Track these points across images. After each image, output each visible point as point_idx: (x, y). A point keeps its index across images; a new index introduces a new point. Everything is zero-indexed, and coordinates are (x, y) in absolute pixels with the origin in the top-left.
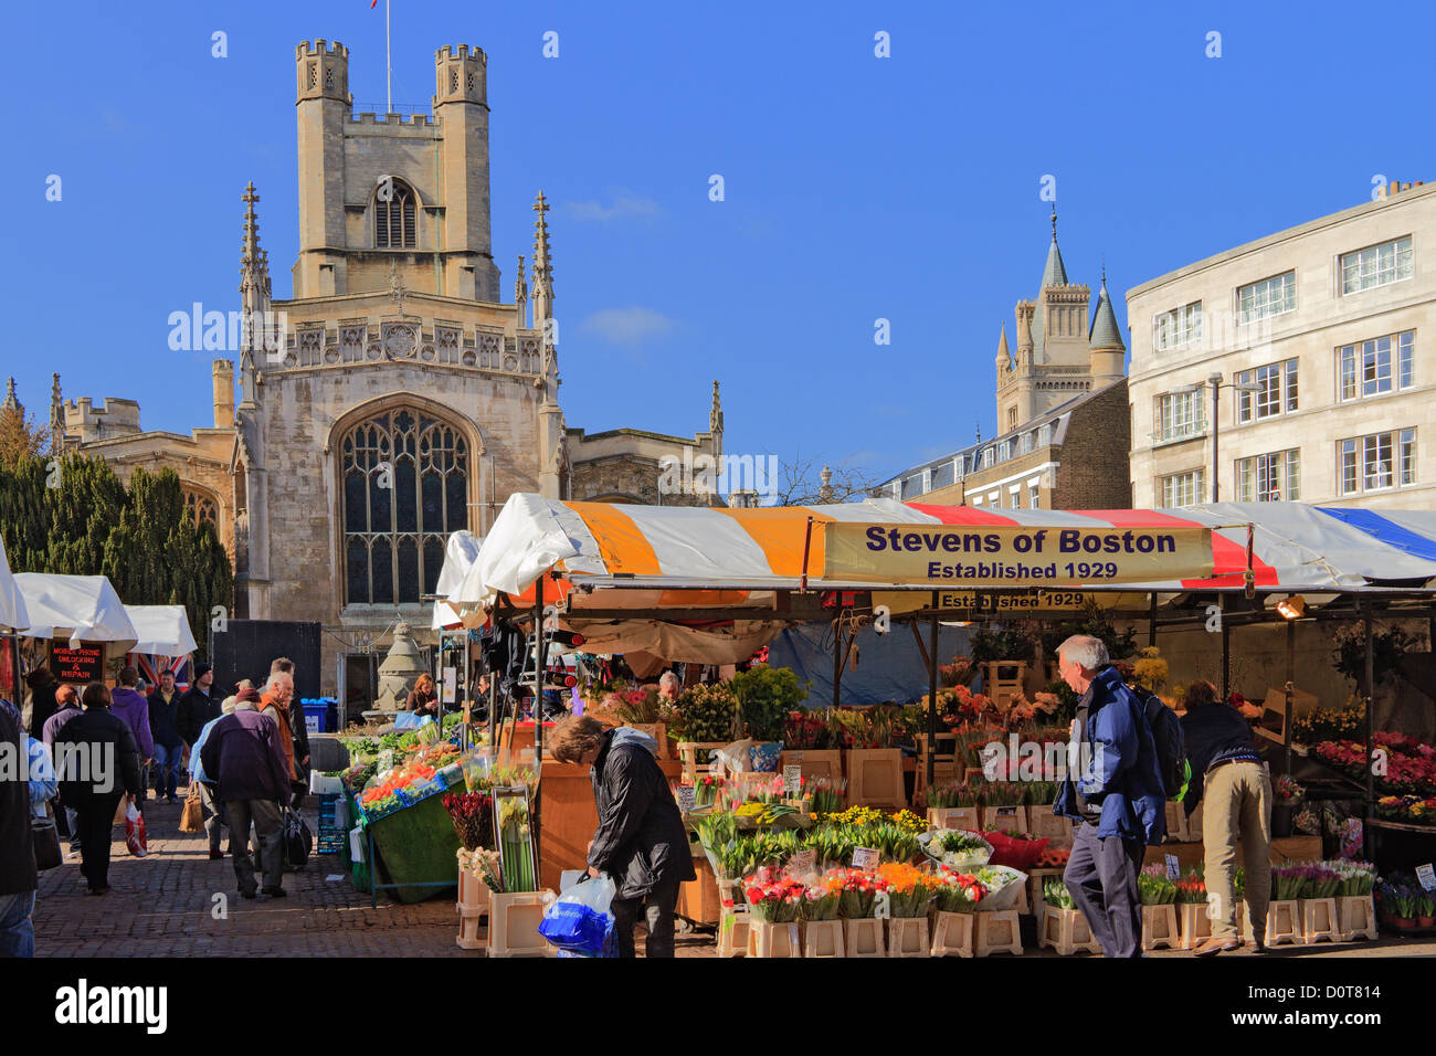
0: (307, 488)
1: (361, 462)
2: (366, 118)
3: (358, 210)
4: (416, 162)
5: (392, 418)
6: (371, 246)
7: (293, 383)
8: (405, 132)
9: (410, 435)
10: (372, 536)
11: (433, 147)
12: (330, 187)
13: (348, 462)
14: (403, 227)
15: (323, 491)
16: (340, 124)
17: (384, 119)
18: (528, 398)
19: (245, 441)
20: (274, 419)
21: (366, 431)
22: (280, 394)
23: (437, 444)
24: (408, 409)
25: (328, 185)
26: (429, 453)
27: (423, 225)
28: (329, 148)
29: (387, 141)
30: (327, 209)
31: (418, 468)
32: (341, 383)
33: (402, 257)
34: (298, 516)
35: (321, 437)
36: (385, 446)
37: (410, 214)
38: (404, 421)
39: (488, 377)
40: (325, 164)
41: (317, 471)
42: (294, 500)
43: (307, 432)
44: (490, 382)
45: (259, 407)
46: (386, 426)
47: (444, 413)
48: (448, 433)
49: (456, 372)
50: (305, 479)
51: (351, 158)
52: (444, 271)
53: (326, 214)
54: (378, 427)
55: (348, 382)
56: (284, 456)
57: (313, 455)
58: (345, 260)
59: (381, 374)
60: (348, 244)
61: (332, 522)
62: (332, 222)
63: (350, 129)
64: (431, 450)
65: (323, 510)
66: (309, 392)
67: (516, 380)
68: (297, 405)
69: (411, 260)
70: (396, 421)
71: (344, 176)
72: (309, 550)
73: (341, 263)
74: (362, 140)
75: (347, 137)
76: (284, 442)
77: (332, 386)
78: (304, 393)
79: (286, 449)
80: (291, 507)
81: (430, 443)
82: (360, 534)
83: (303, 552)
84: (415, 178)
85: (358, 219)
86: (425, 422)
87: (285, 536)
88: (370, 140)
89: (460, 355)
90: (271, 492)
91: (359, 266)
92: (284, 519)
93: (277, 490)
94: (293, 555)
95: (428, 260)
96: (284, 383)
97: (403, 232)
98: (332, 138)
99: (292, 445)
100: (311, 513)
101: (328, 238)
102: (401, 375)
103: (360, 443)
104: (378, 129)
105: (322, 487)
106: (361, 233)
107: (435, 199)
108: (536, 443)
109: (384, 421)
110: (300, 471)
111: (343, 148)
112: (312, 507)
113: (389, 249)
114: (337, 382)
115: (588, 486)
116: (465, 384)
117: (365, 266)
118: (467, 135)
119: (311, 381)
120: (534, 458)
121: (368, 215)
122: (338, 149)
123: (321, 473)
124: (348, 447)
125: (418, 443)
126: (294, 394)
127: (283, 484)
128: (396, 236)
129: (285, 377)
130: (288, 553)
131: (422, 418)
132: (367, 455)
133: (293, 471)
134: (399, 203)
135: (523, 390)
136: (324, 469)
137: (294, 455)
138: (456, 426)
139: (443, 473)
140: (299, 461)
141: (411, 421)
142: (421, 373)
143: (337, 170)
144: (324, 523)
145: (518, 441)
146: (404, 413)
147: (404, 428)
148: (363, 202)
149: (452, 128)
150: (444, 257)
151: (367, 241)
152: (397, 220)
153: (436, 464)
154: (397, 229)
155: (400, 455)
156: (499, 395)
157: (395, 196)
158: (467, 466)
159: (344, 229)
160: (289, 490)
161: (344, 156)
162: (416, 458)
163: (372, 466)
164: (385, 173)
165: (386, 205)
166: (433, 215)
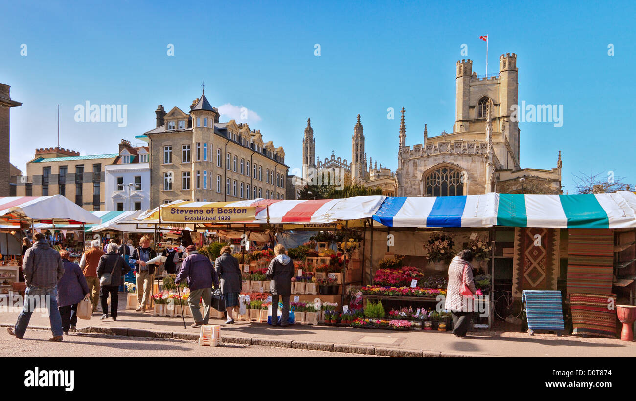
0: (415, 191)
1: (432, 183)
2: (477, 80)
3: (473, 107)
4: (491, 91)
5: (441, 170)
6: (477, 118)
7: (412, 162)
8: (488, 82)
9: (446, 175)
11: (497, 86)
13: (428, 183)
15: (420, 192)
16: (468, 83)
17: (482, 80)
18: (483, 162)
19: (398, 179)
20: (407, 172)
21: (433, 174)
22: (408, 166)
23: (454, 177)
24: (446, 167)
25: (464, 101)
26: (452, 180)
27: (493, 109)
28: (465, 91)
29: (483, 86)
30: (463, 108)
31: (448, 184)
32: (426, 161)
35: (420, 176)
36: (439, 178)
38: (444, 171)
39: (470, 156)
40: (463, 95)
41: (418, 186)
43: (416, 175)
44: (471, 158)
45: (402, 169)
46: (439, 173)
47: (457, 167)
48: (458, 173)
49: (461, 155)
50: (415, 188)
51: (471, 92)
52: (499, 123)
53: (463, 110)
54: (437, 173)
55: (428, 160)
56: (409, 182)
57: (417, 182)
58: (468, 122)
59: (438, 157)
60: (470, 118)
62: (465, 112)
63: (471, 84)
66: (417, 164)
67: (479, 156)
68: (413, 168)
70: (442, 171)
71: (469, 98)
73: (467, 124)
74: (475, 87)
75: (471, 86)
76: (409, 179)
77: (423, 162)
78: (415, 164)
81: (452, 177)
84: (491, 95)
85: (473, 110)
86: (451, 170)
88: (477, 86)
89: (462, 150)
90: (405, 192)
91: (473, 124)
93: (407, 192)
95: (495, 120)
96: (410, 162)
98: (466, 87)
99: (412, 179)
101: (463, 118)
102: (444, 157)
103: (431, 178)
104: (480, 83)
106: (474, 114)
107: (497, 101)
108: (485, 175)
109: (439, 171)
110: (413, 186)
111: (469, 90)
113: (482, 118)
115: (513, 187)
116: (463, 158)
117: (475, 124)
118: (508, 81)
119: (418, 161)
120: (484, 179)
121: (476, 109)
122: (468, 90)
123: (420, 187)
124: (428, 179)
125: (448, 177)
126: (413, 165)
127: (409, 190)
128: (485, 114)
129: (410, 160)
131: (450, 169)
132: (433, 181)
133: (411, 187)
134: (486, 104)
135: (481, 159)
136: (421, 185)
137: (412, 182)
138: (460, 171)
139: (456, 185)
140: (413, 184)
141: (447, 170)
142: (450, 156)
143: (467, 96)
145: (479, 174)
146: (445, 168)
147: (445, 173)
148: (474, 105)
149: (504, 79)
150: (499, 118)
151: (475, 116)
152: (485, 109)
153: (454, 183)
154: (485, 112)
155: (443, 181)
156: (473, 161)
157: (485, 102)
158: (463, 183)
159: (468, 114)
160: (410, 192)
161: (469, 92)
162: (448, 181)
163: (435, 184)
164: (481, 95)
165: (482, 105)
166: (497, 106)
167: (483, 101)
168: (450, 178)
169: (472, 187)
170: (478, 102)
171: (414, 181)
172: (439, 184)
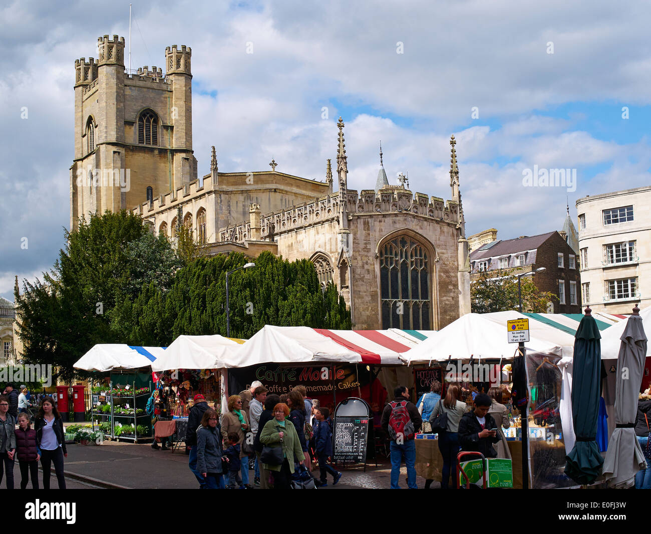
0: (369, 275)
1: (387, 263)
2: (135, 77)
3: (130, 123)
4: (159, 101)
5: (399, 240)
6: (137, 143)
7: (362, 220)
8: (154, 86)
9: (406, 250)
10: (392, 301)
11: (167, 94)
12: (119, 110)
14: (151, 135)
15: (375, 277)
16: (123, 78)
18: (453, 235)
20: (355, 239)
21: (389, 247)
22: (357, 227)
24: (405, 237)
25: (117, 109)
27: (162, 135)
28: (119, 91)
29: (145, 90)
30: (117, 122)
31: (409, 266)
32: (381, 222)
33: (151, 150)
34: (365, 290)
35: (375, 248)
37: (155, 127)
38: (403, 243)
39: (437, 222)
40: (117, 99)
42: (363, 282)
44: (439, 225)
46: (397, 246)
47: (422, 239)
48: (420, 250)
49: (426, 219)
50: (368, 270)
51: (128, 96)
52: (173, 159)
53: (117, 125)
54: (393, 244)
55: (384, 222)
56: (359, 258)
57: (372, 258)
58: (124, 149)
59: (398, 218)
60: (126, 141)
61: (379, 294)
62: (119, 129)
63: (127, 82)
64: (414, 258)
65: (375, 287)
66: (369, 226)
67: (449, 224)
68: (364, 232)
70: (400, 242)
71: (124, 105)
72: (370, 308)
73: (122, 151)
74: (133, 88)
75: (126, 86)
76: (359, 251)
77: (378, 223)
78: (367, 226)
79: (359, 255)
80: (362, 285)
81: (414, 255)
82: (387, 300)
83: (367, 309)
84: (160, 111)
85: (130, 128)
86: (412, 242)
87: (360, 301)
88: (137, 88)
89: (428, 211)
90: (354, 277)
91: (131, 153)
92: (360, 291)
93: (357, 276)
94: (363, 311)
95: (164, 153)
96: (359, 220)
97: (151, 137)
98: (120, 85)
99: (362, 253)
100: (370, 289)
101: (117, 138)
102: (405, 220)
103: (386, 253)
104: (141, 83)
105: (375, 275)
106: (132, 136)
107: (168, 122)
110: (366, 267)
111: (124, 90)
112: (371, 285)
113: (144, 145)
114: (380, 221)
116: (429, 225)
117: (134, 153)
118: (185, 90)
119: (369, 219)
120: (456, 263)
121: (135, 127)
122: (122, 92)
123: (374, 268)
125: (409, 254)
126: (363, 226)
127: (359, 272)
128: (148, 139)
129: (359, 217)
130: (361, 310)
132: (389, 259)
133: (363, 267)
134: (150, 122)
135: (451, 230)
136: (375, 266)
137: (363, 258)
138: (425, 246)
139: (420, 269)
140: (365, 261)
141: (406, 243)
142: (413, 219)
143: (122, 102)
144: (376, 294)
145: (450, 255)
146: (402, 238)
147: (404, 247)
148: (132, 120)
149: (178, 86)
150: (174, 152)
151: (135, 140)
152: (148, 131)
153: (416, 265)
154: (148, 135)
155: (402, 260)
156: (442, 232)
157: (148, 118)
158: (428, 267)
159: (124, 133)
160: (361, 276)
161: (124, 95)
162: (409, 262)
163: (391, 265)
164: (144, 106)
165: (143, 122)
166: (167, 130)
167: (145, 116)
168: (412, 256)
170: (138, 115)
171: (366, 256)
172: (397, 264)
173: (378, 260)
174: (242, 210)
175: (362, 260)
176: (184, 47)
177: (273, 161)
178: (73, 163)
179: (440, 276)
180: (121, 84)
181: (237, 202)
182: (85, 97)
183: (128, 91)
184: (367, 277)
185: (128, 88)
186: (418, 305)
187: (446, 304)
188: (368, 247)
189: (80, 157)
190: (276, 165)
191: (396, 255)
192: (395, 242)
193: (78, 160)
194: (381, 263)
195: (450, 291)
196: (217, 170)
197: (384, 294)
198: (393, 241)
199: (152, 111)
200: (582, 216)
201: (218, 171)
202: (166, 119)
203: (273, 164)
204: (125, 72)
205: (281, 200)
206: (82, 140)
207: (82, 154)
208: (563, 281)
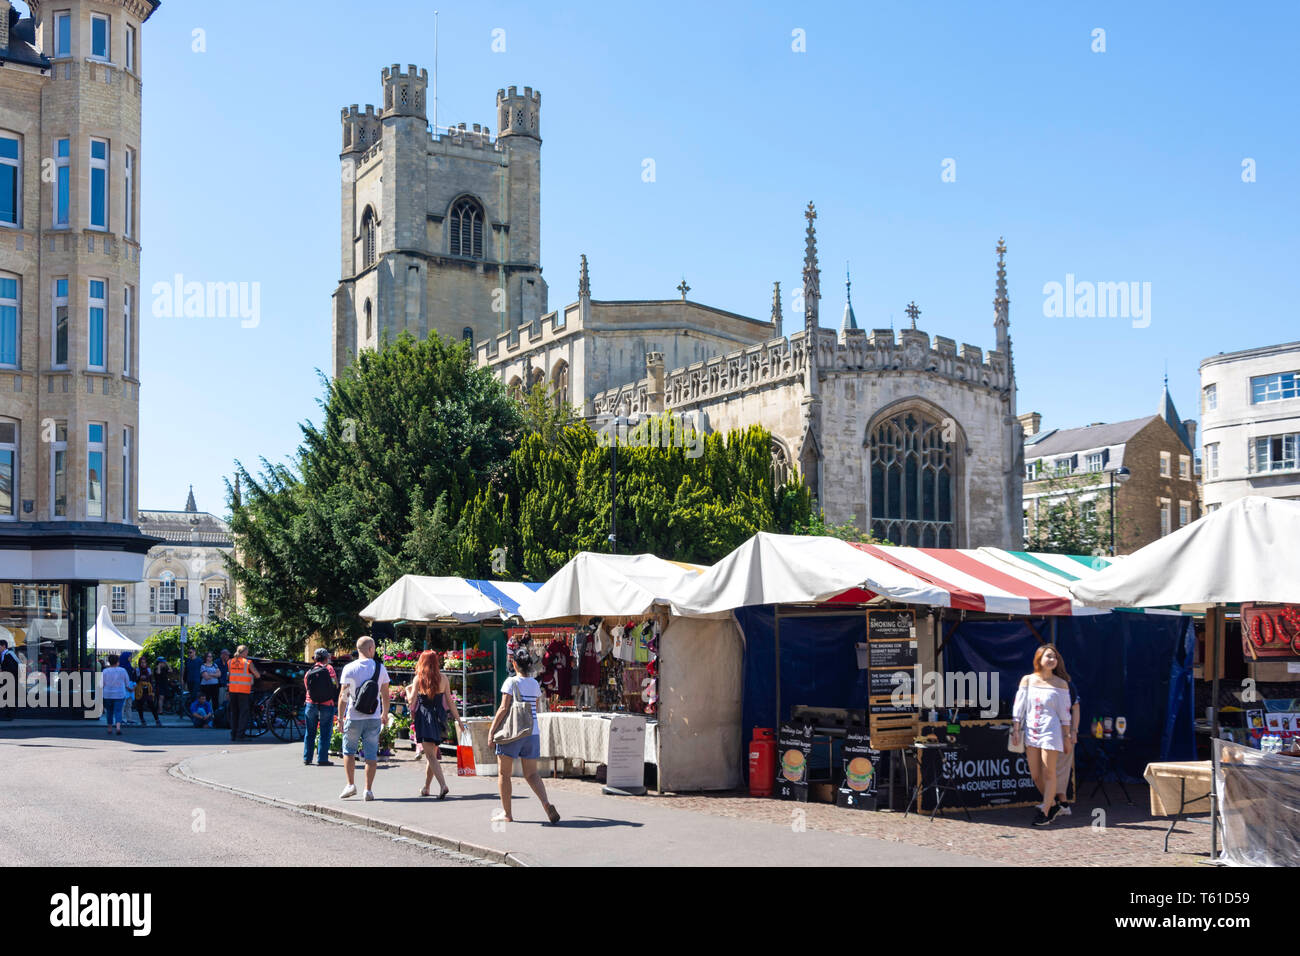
0: (851, 476)
1: (882, 458)
2: (445, 140)
3: (436, 219)
4: (486, 182)
5: (903, 419)
6: (447, 252)
7: (842, 382)
8: (476, 154)
9: (915, 435)
10: (890, 522)
11: (499, 171)
14: (472, 239)
15: (861, 479)
16: (424, 141)
18: (996, 409)
20: (830, 413)
21: (886, 429)
22: (833, 392)
23: (932, 444)
24: (916, 413)
26: (927, 452)
27: (491, 240)
29: (463, 162)
31: (920, 462)
32: (876, 384)
33: (472, 266)
34: (845, 502)
35: (860, 430)
37: (478, 228)
38: (912, 422)
39: (970, 388)
41: (858, 462)
42: (842, 487)
44: (972, 393)
45: (820, 401)
46: (899, 426)
48: (940, 436)
49: (950, 383)
50: (850, 468)
51: (432, 173)
52: (507, 281)
54: (894, 425)
55: (880, 384)
56: (836, 447)
57: (855, 447)
58: (426, 263)
59: (903, 380)
60: (429, 250)
61: (868, 509)
63: (431, 148)
64: (928, 449)
65: (862, 497)
66: (854, 391)
67: (989, 393)
68: (846, 402)
69: (480, 269)
70: (906, 422)
71: (427, 188)
73: (424, 265)
74: (442, 159)
75: (429, 154)
77: (869, 387)
78: (851, 392)
79: (838, 441)
80: (840, 492)
81: (928, 444)
82: (882, 520)
84: (487, 201)
85: (437, 227)
86: (924, 426)
88: (448, 159)
89: (954, 367)
90: (826, 478)
91: (437, 270)
92: (835, 504)
93: (831, 477)
95: (494, 271)
96: (837, 382)
97: (472, 243)
99: (842, 438)
100: (854, 499)
102: (915, 383)
103: (882, 440)
104: (456, 151)
105: (861, 477)
106: (438, 239)
107: (501, 218)
108: (1001, 448)
109: (898, 422)
110: (848, 462)
111: (426, 162)
112: (855, 494)
113: (461, 256)
116: (956, 393)
117: (442, 270)
119: (855, 381)
120: (999, 460)
121: (445, 226)
122: (423, 164)
123: (861, 464)
124: (875, 442)
125: (921, 442)
126: (844, 392)
127: (835, 471)
128: (467, 246)
129: (837, 376)
131: (925, 419)
132: (886, 451)
133: (842, 461)
134: (469, 218)
135: (993, 402)
136: (863, 460)
137: (843, 446)
139: (937, 469)
140: (846, 452)
141: (917, 423)
142: (928, 381)
143: (422, 182)
144: (863, 506)
145: (990, 445)
147: (911, 429)
148: (442, 214)
149: (517, 158)
150: (509, 270)
151: (444, 248)
152: (467, 232)
153: (932, 462)
154: (467, 240)
155: (908, 453)
156: (977, 404)
157: (466, 212)
158: (953, 464)
159: (426, 235)
160: (840, 477)
161: (427, 170)
162: (919, 456)
163: (890, 459)
164: (461, 189)
165: (459, 218)
166: (499, 231)
167: (461, 207)
168: (925, 447)
169: (976, 478)
170: (451, 207)
171: (848, 443)
172: (899, 460)
173: (868, 450)
174: (629, 365)
175: (840, 449)
176: (528, 89)
177: (684, 283)
178: (338, 286)
179: (972, 481)
180: (422, 150)
181: (621, 352)
182: (360, 172)
183: (433, 165)
184: (850, 479)
185: (433, 157)
186: (933, 531)
187: (981, 530)
188: (852, 429)
189: (350, 275)
190: (688, 289)
191: (898, 444)
192: (896, 420)
193: (346, 281)
194: (873, 457)
195: (989, 507)
196: (589, 296)
197: (877, 510)
198: (893, 420)
199: (473, 198)
200: (1210, 387)
201: (592, 298)
202: (497, 214)
203: (684, 288)
204: (429, 130)
205: (696, 349)
206: (354, 246)
207: (354, 270)
208: (1168, 501)
